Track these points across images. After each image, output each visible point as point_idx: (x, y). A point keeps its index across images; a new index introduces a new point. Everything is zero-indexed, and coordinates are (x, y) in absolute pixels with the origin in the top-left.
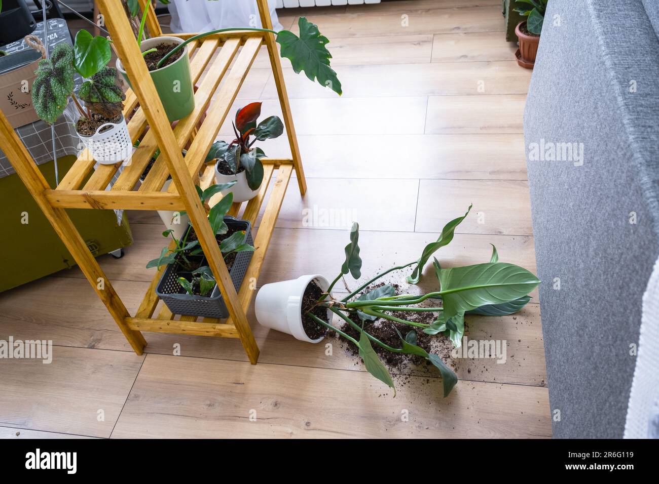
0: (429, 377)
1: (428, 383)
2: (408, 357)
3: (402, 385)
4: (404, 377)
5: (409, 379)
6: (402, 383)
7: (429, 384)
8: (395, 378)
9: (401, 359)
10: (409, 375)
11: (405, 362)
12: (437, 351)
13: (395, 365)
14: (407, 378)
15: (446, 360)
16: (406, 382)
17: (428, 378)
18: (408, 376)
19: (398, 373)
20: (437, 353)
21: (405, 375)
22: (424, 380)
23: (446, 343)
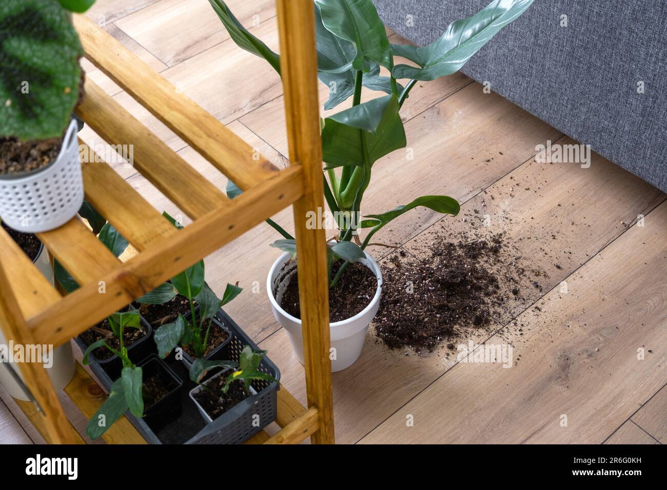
0: (533, 304)
1: (540, 311)
2: (488, 304)
3: (522, 334)
4: (512, 324)
5: (519, 323)
6: (519, 333)
7: (543, 310)
8: (505, 334)
9: (483, 311)
10: (513, 319)
11: (492, 310)
12: (505, 273)
13: (487, 322)
14: (515, 324)
15: (525, 276)
16: (519, 328)
17: (534, 306)
18: (514, 321)
19: (500, 327)
20: (507, 275)
21: (510, 322)
22: (533, 311)
23: (503, 260)
